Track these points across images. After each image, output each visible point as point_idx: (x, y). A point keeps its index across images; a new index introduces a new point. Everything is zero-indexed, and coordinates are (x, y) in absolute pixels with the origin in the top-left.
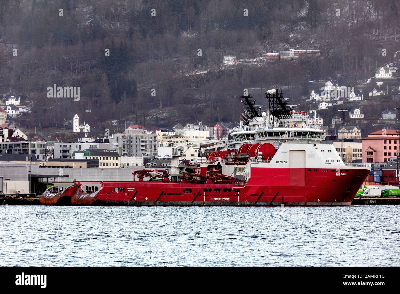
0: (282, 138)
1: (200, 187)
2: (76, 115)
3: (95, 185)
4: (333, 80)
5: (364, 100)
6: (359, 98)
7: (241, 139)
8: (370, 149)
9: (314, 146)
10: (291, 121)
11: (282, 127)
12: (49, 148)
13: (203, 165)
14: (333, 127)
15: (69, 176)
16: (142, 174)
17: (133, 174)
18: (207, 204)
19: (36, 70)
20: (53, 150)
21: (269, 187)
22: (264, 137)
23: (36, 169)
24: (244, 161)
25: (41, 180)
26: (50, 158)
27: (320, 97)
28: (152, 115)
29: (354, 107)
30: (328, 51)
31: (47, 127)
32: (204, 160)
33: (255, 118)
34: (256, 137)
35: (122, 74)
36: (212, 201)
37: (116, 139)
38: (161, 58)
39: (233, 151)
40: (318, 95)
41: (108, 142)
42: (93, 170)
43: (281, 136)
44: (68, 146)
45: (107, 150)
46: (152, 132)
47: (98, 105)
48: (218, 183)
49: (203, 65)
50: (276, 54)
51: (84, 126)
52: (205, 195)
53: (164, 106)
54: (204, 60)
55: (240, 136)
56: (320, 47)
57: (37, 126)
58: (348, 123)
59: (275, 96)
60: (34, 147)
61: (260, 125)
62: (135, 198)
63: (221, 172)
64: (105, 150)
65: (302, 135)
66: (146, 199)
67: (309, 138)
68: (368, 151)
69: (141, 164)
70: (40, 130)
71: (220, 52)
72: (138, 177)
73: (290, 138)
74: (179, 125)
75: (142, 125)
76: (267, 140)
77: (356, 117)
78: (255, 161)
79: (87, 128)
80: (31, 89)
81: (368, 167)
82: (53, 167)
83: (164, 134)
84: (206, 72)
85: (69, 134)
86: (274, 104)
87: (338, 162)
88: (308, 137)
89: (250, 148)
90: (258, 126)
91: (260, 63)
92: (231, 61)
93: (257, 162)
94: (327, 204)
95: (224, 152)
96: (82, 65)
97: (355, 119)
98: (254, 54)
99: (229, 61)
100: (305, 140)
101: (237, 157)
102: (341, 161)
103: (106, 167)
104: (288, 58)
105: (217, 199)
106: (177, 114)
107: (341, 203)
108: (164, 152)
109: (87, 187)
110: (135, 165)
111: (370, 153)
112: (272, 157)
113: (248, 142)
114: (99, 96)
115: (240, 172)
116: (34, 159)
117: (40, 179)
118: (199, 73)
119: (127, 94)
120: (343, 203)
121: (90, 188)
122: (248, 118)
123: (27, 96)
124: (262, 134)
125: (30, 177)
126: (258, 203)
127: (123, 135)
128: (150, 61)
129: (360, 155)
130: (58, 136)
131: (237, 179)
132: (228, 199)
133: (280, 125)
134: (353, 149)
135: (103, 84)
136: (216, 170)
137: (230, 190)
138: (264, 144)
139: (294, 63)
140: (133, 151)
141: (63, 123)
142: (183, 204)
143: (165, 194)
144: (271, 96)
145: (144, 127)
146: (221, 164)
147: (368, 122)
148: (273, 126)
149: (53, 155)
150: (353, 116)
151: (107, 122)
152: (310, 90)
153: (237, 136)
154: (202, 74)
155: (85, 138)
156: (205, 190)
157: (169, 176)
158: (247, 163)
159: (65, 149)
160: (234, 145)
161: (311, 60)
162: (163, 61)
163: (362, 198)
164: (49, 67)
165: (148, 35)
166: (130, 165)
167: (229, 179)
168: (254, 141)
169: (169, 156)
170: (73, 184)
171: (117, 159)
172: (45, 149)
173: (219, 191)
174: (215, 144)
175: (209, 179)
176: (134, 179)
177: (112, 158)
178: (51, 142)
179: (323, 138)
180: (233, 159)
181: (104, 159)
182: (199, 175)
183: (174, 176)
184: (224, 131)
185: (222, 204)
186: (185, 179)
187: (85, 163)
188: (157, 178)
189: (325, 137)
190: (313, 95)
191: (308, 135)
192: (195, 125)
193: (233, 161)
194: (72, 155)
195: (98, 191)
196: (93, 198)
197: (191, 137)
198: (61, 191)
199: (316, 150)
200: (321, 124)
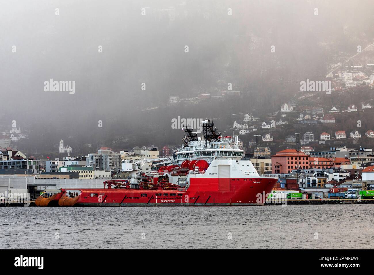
0: (213, 156)
1: (153, 193)
2: (62, 140)
3: (76, 191)
4: (250, 113)
5: (272, 127)
6: (269, 127)
7: (183, 157)
8: (277, 163)
9: (237, 161)
10: (220, 144)
11: (213, 148)
12: (42, 164)
13: (155, 177)
14: (250, 148)
15: (57, 185)
16: (110, 183)
17: (104, 183)
18: (158, 205)
20: (45, 166)
21: (203, 192)
22: (200, 155)
23: (33, 180)
24: (186, 173)
26: (43, 172)
27: (241, 126)
28: (117, 140)
29: (265, 133)
30: (246, 92)
31: (40, 149)
32: (156, 172)
33: (193, 141)
34: (194, 155)
36: (162, 202)
37: (91, 157)
39: (177, 166)
40: (239, 124)
41: (85, 160)
42: (74, 180)
43: (212, 154)
44: (56, 163)
45: (84, 165)
46: (117, 152)
48: (166, 189)
50: (208, 94)
51: (68, 148)
52: (157, 198)
55: (181, 154)
56: (240, 89)
57: (33, 149)
58: (261, 145)
59: (208, 125)
60: (31, 164)
62: (106, 201)
63: (168, 181)
64: (83, 165)
65: (228, 154)
66: (114, 201)
67: (233, 156)
68: (276, 165)
69: (110, 176)
70: (35, 151)
71: (167, 93)
72: (107, 186)
73: (219, 156)
74: (137, 147)
75: (110, 147)
76: (202, 158)
77: (267, 140)
78: (194, 173)
79: (70, 150)
81: (276, 177)
82: (45, 178)
83: (126, 154)
84: (157, 108)
85: (57, 154)
86: (207, 131)
87: (254, 173)
88: (232, 155)
89: (189, 163)
90: (195, 147)
91: (196, 101)
92: (175, 100)
94: (246, 204)
95: (171, 166)
97: (266, 142)
98: (191, 95)
99: (173, 100)
100: (230, 157)
101: (180, 170)
102: (257, 173)
103: (83, 178)
104: (216, 97)
105: (166, 201)
108: (126, 167)
109: (70, 193)
110: (105, 176)
111: (277, 166)
112: (205, 170)
113: (188, 159)
115: (182, 181)
116: (31, 172)
117: (35, 187)
118: (151, 109)
121: (72, 194)
122: (188, 141)
124: (198, 153)
125: (28, 186)
126: (195, 204)
127: (96, 155)
129: (270, 168)
130: (48, 156)
131: (180, 186)
132: (174, 201)
133: (211, 147)
134: (265, 164)
136: (165, 180)
137: (175, 194)
138: (200, 161)
139: (221, 101)
140: (104, 166)
141: (52, 146)
142: (140, 205)
143: (128, 198)
144: (204, 125)
145: (112, 148)
146: (168, 175)
147: (276, 144)
148: (206, 147)
149: (45, 170)
150: (264, 140)
151: (85, 145)
152: (233, 121)
153: (179, 155)
154: (154, 109)
155: (69, 157)
156: (157, 195)
157: (130, 184)
158: (187, 175)
159: (54, 165)
160: (178, 161)
161: (234, 99)
166: (102, 176)
167: (174, 187)
168: (192, 158)
169: (130, 170)
170: (60, 191)
171: (92, 173)
172: (39, 165)
173: (167, 195)
174: (164, 161)
175: (160, 186)
176: (105, 187)
177: (88, 172)
178: (43, 160)
179: (243, 156)
180: (177, 171)
181: (82, 172)
182: (152, 183)
183: (134, 185)
184: (170, 151)
185: (169, 205)
186: (142, 186)
187: (69, 176)
188: (122, 186)
189: (245, 155)
190: (236, 125)
191: (232, 154)
192: (148, 147)
193: (177, 173)
194: (58, 169)
195: (78, 196)
196: (74, 201)
197: (146, 156)
198: (51, 196)
199: (238, 164)
200: (241, 145)
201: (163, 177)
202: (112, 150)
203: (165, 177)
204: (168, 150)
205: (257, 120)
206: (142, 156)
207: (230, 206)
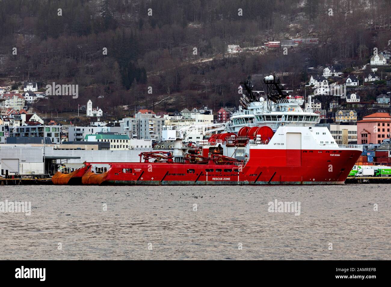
0: (279, 122)
1: (202, 168)
2: (90, 101)
3: (104, 166)
4: (330, 67)
5: (360, 85)
6: (355, 84)
7: (241, 123)
8: (364, 131)
9: (309, 128)
10: (288, 106)
11: (279, 111)
12: (64, 132)
13: (205, 147)
14: (331, 110)
15: (81, 158)
16: (147, 155)
17: (139, 155)
18: (209, 184)
19: (52, 59)
20: (68, 133)
21: (267, 167)
22: (262, 120)
23: (50, 151)
24: (244, 143)
25: (55, 162)
26: (65, 140)
27: (319, 83)
28: (161, 101)
29: (350, 92)
30: (326, 40)
31: (62, 112)
32: (205, 142)
33: (254, 103)
34: (255, 120)
35: (133, 62)
36: (214, 180)
37: (126, 123)
38: (169, 47)
39: (233, 134)
40: (316, 81)
41: (119, 126)
42: (104, 152)
43: (279, 119)
44: (81, 130)
45: (118, 133)
46: (161, 116)
47: (111, 91)
48: (219, 163)
49: (209, 53)
50: (277, 42)
51: (97, 110)
52: (208, 175)
53: (172, 92)
54: (209, 49)
55: (239, 119)
56: (318, 35)
57: (54, 112)
58: (345, 107)
59: (273, 82)
60: (49, 131)
61: (258, 109)
62: (142, 178)
63: (222, 153)
64: (116, 133)
65: (298, 118)
66: (152, 178)
67: (305, 122)
68: (362, 133)
69: (150, 146)
70: (56, 115)
71: (224, 41)
72: (144, 159)
73: (287, 121)
74: (186, 110)
75: (151, 110)
76: (265, 123)
77: (352, 101)
78: (254, 143)
79: (100, 113)
80: (47, 76)
81: (360, 148)
82: (67, 149)
83: (171, 118)
84: (211, 59)
85: (84, 119)
86: (272, 90)
87: (332, 144)
88: (304, 120)
89: (249, 131)
90: (256, 110)
91: (262, 52)
92: (235, 49)
93: (256, 144)
94: (322, 183)
95: (225, 134)
96: (95, 54)
97: (351, 103)
98: (256, 43)
99: (233, 49)
100: (300, 123)
101: (237, 139)
102: (335, 143)
103: (116, 149)
104: (288, 46)
105: (218, 179)
106: (184, 99)
107: (335, 182)
108: (169, 135)
109: (96, 168)
110: (144, 147)
111: (364, 135)
112: (269, 139)
113: (246, 125)
114: (111, 83)
115: (240, 153)
116: (48, 142)
117: (54, 160)
118: (205, 61)
119: (138, 80)
120: (337, 182)
121: (99, 169)
122: (247, 102)
123: (44, 83)
124: (261, 118)
125: (44, 159)
126: (257, 183)
127: (133, 119)
128: (159, 50)
129: (355, 137)
130: (73, 120)
131: (237, 160)
132: (229, 179)
133: (277, 109)
134: (349, 131)
135: (115, 72)
136: (217, 151)
137: (230, 170)
138: (262, 127)
139: (294, 51)
140: (143, 134)
141: (77, 108)
142: (186, 183)
143: (170, 174)
144: (268, 82)
145: (154, 111)
146: (222, 146)
147: (363, 106)
148: (271, 110)
149: (68, 138)
150: (349, 101)
151: (119, 107)
152: (309, 76)
153: (236, 120)
154: (208, 61)
155: (98, 122)
156: (208, 170)
157: (173, 157)
158: (246, 145)
159: (78, 132)
160: (234, 128)
161: (310, 48)
162: (171, 49)
163: (356, 178)
164: (64, 56)
165: (157, 25)
166: (140, 147)
167: (229, 160)
168: (252, 124)
169: (172, 139)
170: (84, 165)
171: (127, 142)
172: (59, 132)
173: (220, 171)
174: (216, 128)
175: (211, 160)
176: (141, 160)
177: (122, 141)
178: (66, 126)
179: (318, 121)
180: (233, 141)
181: (115, 142)
182: (201, 156)
183: (178, 158)
184: (228, 115)
185: (223, 183)
186: (188, 160)
187: (97, 146)
188: (162, 160)
189: (320, 120)
190: (312, 81)
191: (303, 118)
192: (200, 109)
193: (233, 143)
194: (84, 138)
195: (107, 172)
196: (102, 178)
197: (197, 121)
198: (72, 172)
199: (311, 132)
200: (320, 108)
201: (214, 148)
202: (154, 113)
203: (217, 147)
204: (225, 113)
205: (339, 75)
206: (192, 121)
207: (301, 185)
